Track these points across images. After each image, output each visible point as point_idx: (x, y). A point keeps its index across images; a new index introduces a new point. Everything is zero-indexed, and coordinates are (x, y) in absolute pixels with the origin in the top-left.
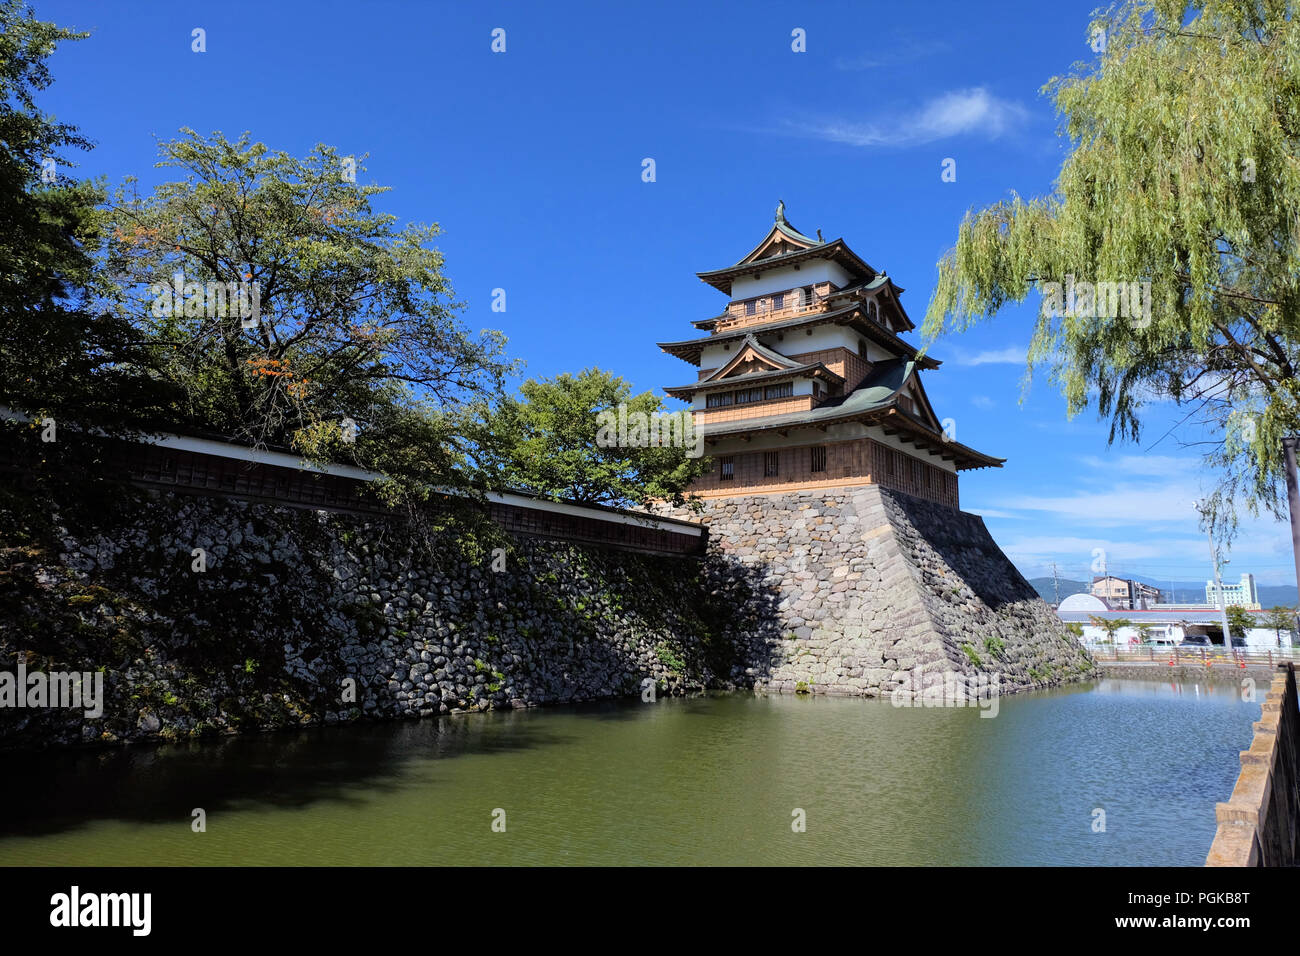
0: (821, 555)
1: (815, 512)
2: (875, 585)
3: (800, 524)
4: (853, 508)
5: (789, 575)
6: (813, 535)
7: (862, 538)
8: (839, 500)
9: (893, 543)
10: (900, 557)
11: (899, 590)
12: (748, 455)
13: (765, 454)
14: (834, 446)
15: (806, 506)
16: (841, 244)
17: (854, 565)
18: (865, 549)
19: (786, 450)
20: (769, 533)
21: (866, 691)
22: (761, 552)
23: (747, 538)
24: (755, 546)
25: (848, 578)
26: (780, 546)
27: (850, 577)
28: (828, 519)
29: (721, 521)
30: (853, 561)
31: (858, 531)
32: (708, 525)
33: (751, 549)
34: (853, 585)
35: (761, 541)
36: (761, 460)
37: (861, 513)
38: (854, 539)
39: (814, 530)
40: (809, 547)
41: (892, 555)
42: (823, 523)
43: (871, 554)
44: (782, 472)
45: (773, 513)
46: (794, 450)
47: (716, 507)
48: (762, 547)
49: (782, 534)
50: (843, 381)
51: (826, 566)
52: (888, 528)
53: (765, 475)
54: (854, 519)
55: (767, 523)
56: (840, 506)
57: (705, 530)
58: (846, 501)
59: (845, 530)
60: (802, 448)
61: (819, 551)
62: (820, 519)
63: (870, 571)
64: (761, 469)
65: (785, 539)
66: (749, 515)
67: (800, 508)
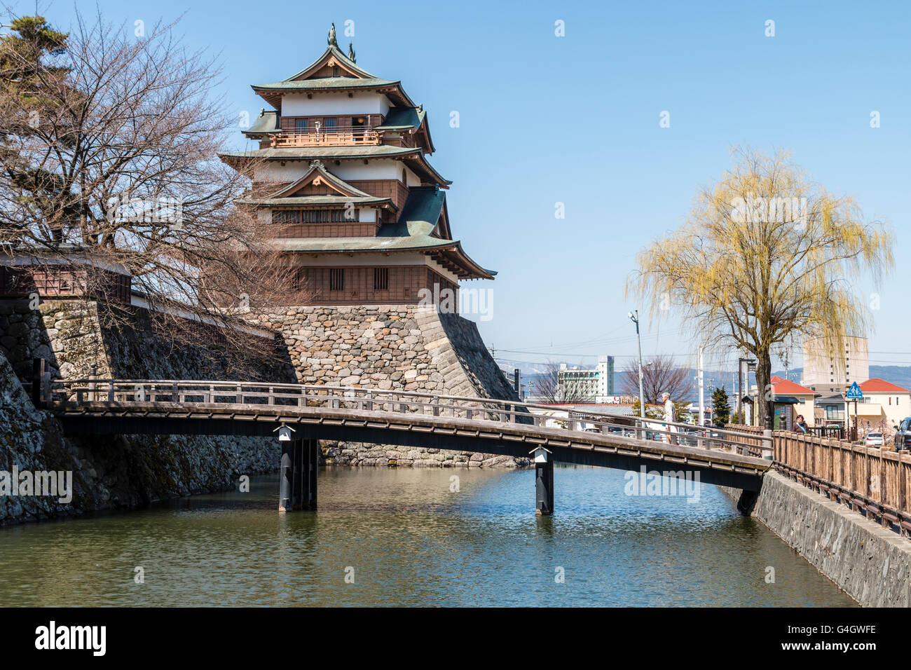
0: (391, 360)
1: (382, 324)
2: (440, 385)
3: (370, 334)
4: (415, 323)
5: (365, 376)
6: (382, 343)
7: (426, 347)
8: (403, 315)
9: (451, 353)
10: (457, 364)
11: (460, 389)
12: (315, 269)
13: (331, 270)
14: (396, 267)
15: (373, 318)
16: (398, 84)
17: (421, 369)
18: (429, 357)
19: (352, 268)
20: (341, 340)
21: (444, 463)
22: (336, 355)
23: (321, 343)
24: (329, 351)
25: (417, 379)
26: (355, 352)
27: (418, 379)
28: (394, 331)
29: (293, 327)
30: (419, 366)
31: (421, 341)
32: (280, 330)
33: (326, 354)
34: (422, 385)
35: (334, 346)
36: (327, 274)
37: (423, 327)
38: (418, 348)
39: (383, 339)
40: (380, 353)
41: (451, 362)
42: (390, 333)
43: (434, 362)
44: (347, 286)
45: (341, 322)
46: (359, 268)
47: (286, 314)
48: (337, 351)
49: (353, 341)
50: (397, 210)
51: (397, 369)
52: (446, 341)
53: (331, 289)
54: (418, 332)
55: (338, 332)
56: (403, 320)
57: (278, 335)
58: (408, 316)
59: (410, 340)
60: (366, 268)
61: (390, 357)
62: (386, 331)
63: (435, 374)
64: (327, 282)
65: (357, 346)
66: (319, 324)
67: (368, 320)
